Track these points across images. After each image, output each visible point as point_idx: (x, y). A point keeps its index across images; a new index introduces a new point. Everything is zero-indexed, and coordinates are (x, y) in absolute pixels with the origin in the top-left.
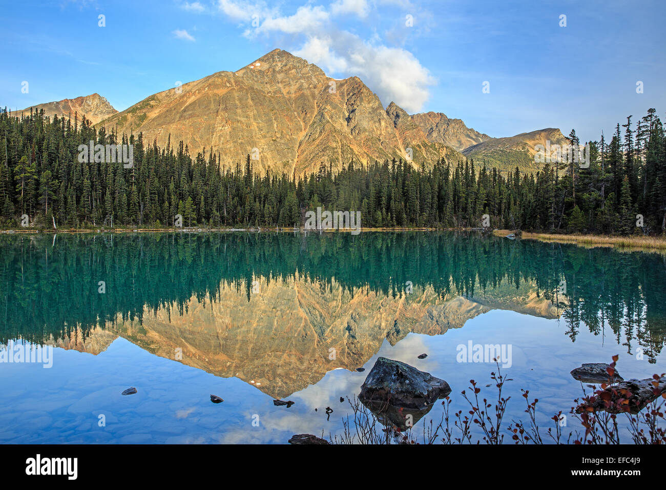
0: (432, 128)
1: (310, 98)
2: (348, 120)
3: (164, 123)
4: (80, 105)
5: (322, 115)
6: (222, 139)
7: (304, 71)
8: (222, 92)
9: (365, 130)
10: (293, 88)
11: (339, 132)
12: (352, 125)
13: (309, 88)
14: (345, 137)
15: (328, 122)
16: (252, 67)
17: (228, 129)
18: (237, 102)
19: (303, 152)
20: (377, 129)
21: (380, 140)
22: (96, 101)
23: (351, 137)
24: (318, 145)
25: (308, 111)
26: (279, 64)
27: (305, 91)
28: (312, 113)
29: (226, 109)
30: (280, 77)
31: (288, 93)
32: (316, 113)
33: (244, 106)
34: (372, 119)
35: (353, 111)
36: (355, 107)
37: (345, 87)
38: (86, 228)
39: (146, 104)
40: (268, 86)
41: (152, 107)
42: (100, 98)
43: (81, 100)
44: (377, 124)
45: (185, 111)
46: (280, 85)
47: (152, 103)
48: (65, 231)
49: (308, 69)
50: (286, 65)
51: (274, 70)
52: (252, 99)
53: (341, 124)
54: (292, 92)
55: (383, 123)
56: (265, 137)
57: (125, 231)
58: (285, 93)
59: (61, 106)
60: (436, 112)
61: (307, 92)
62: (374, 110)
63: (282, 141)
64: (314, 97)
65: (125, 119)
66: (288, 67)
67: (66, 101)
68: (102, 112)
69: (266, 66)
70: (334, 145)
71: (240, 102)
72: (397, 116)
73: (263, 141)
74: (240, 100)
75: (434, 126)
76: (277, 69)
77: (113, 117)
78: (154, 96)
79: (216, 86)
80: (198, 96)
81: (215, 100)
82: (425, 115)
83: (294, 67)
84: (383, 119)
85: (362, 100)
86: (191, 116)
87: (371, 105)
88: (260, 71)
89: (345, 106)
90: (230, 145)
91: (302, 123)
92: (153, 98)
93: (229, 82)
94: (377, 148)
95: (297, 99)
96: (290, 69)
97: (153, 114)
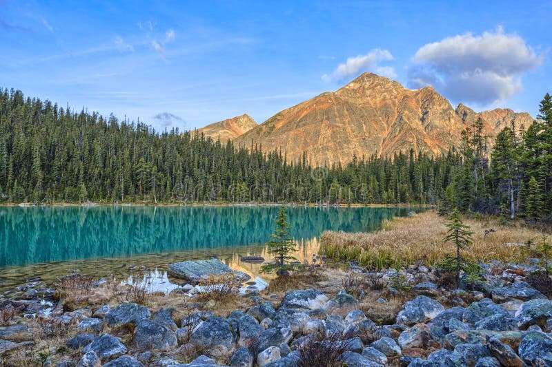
0: (499, 122)
1: (392, 106)
2: (423, 120)
3: (286, 131)
4: (236, 122)
5: (401, 118)
6: (326, 139)
7: (386, 86)
8: (325, 106)
9: (436, 127)
10: (378, 100)
11: (415, 130)
12: (426, 124)
13: (391, 99)
14: (420, 134)
15: (406, 123)
16: (347, 87)
17: (329, 132)
18: (336, 113)
19: (386, 146)
20: (447, 125)
21: (450, 134)
22: (246, 119)
23: (425, 133)
24: (398, 141)
25: (390, 115)
26: (368, 83)
27: (387, 101)
28: (394, 116)
29: (328, 119)
30: (368, 92)
31: (375, 103)
32: (396, 117)
33: (341, 116)
34: (443, 118)
35: (427, 113)
36: (428, 110)
37: (420, 96)
38: (175, 202)
39: (274, 119)
40: (360, 100)
41: (279, 120)
42: (248, 117)
43: (236, 119)
44: (447, 122)
45: (299, 121)
46: (368, 98)
47: (279, 118)
48: (161, 205)
49: (390, 84)
50: (373, 83)
51: (364, 88)
52: (347, 110)
53: (416, 124)
54: (378, 102)
55: (452, 121)
56: (356, 136)
57: (201, 205)
58: (372, 104)
59: (224, 124)
60: (502, 108)
61: (389, 102)
62: (445, 111)
63: (370, 139)
64: (395, 105)
65: (261, 129)
66: (374, 85)
67: (228, 120)
68: (249, 126)
69: (358, 85)
70: (411, 140)
71: (338, 113)
72: (465, 114)
73: (355, 139)
74: (338, 111)
75: (501, 120)
76: (366, 87)
77: (255, 128)
78: (280, 113)
79: (322, 103)
80: (309, 111)
81: (320, 113)
82: (492, 112)
83: (379, 84)
84: (453, 117)
85: (434, 104)
86: (304, 125)
87: (442, 107)
88: (353, 90)
89: (420, 110)
90: (331, 144)
91: (385, 125)
92: (279, 114)
93: (330, 99)
94: (448, 140)
95: (382, 107)
96: (376, 86)
97: (279, 125)
